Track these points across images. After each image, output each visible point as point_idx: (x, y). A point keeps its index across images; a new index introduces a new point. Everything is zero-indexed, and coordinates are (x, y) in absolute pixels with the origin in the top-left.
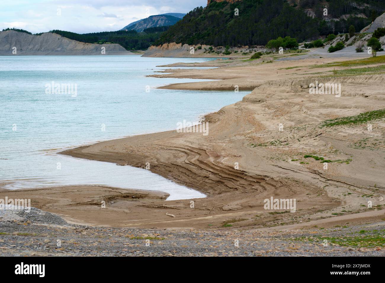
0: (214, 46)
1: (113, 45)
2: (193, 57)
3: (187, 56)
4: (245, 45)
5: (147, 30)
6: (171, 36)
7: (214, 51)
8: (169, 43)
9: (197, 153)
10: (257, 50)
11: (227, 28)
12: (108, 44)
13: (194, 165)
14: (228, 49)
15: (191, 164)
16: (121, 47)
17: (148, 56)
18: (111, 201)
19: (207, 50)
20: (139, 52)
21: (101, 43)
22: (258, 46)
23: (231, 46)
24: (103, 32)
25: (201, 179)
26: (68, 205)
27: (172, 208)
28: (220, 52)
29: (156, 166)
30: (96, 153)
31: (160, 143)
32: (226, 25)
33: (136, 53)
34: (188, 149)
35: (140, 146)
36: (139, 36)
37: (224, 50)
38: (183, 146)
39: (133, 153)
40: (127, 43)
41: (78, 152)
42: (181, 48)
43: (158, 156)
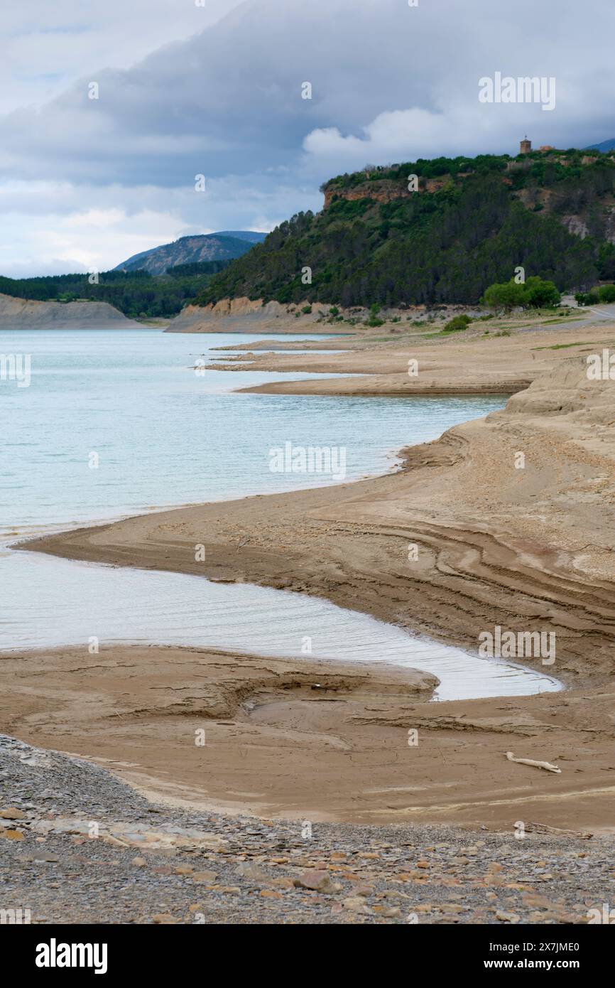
0: (342, 305)
1: (94, 304)
2: (292, 331)
3: (275, 331)
4: (417, 304)
5: (174, 271)
6: (237, 282)
7: (342, 318)
8: (231, 300)
9: (465, 543)
10: (446, 316)
11: (374, 262)
12: (81, 302)
13: (475, 578)
14: (377, 313)
15: (463, 575)
16: (114, 309)
17: (181, 331)
18: (243, 700)
19: (324, 316)
20: (156, 322)
21: (65, 300)
22: (449, 304)
23: (384, 307)
24: (70, 276)
25: (522, 625)
26: (103, 718)
27: (495, 732)
28: (356, 320)
29: (344, 583)
30: (135, 546)
31: (332, 516)
32: (371, 256)
33: (150, 326)
34: (427, 533)
35: (270, 524)
36: (156, 285)
37: (365, 315)
38: (408, 524)
39: (252, 546)
40: (127, 301)
41: (79, 542)
42: (260, 311)
43: (336, 553)
